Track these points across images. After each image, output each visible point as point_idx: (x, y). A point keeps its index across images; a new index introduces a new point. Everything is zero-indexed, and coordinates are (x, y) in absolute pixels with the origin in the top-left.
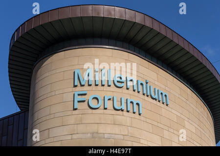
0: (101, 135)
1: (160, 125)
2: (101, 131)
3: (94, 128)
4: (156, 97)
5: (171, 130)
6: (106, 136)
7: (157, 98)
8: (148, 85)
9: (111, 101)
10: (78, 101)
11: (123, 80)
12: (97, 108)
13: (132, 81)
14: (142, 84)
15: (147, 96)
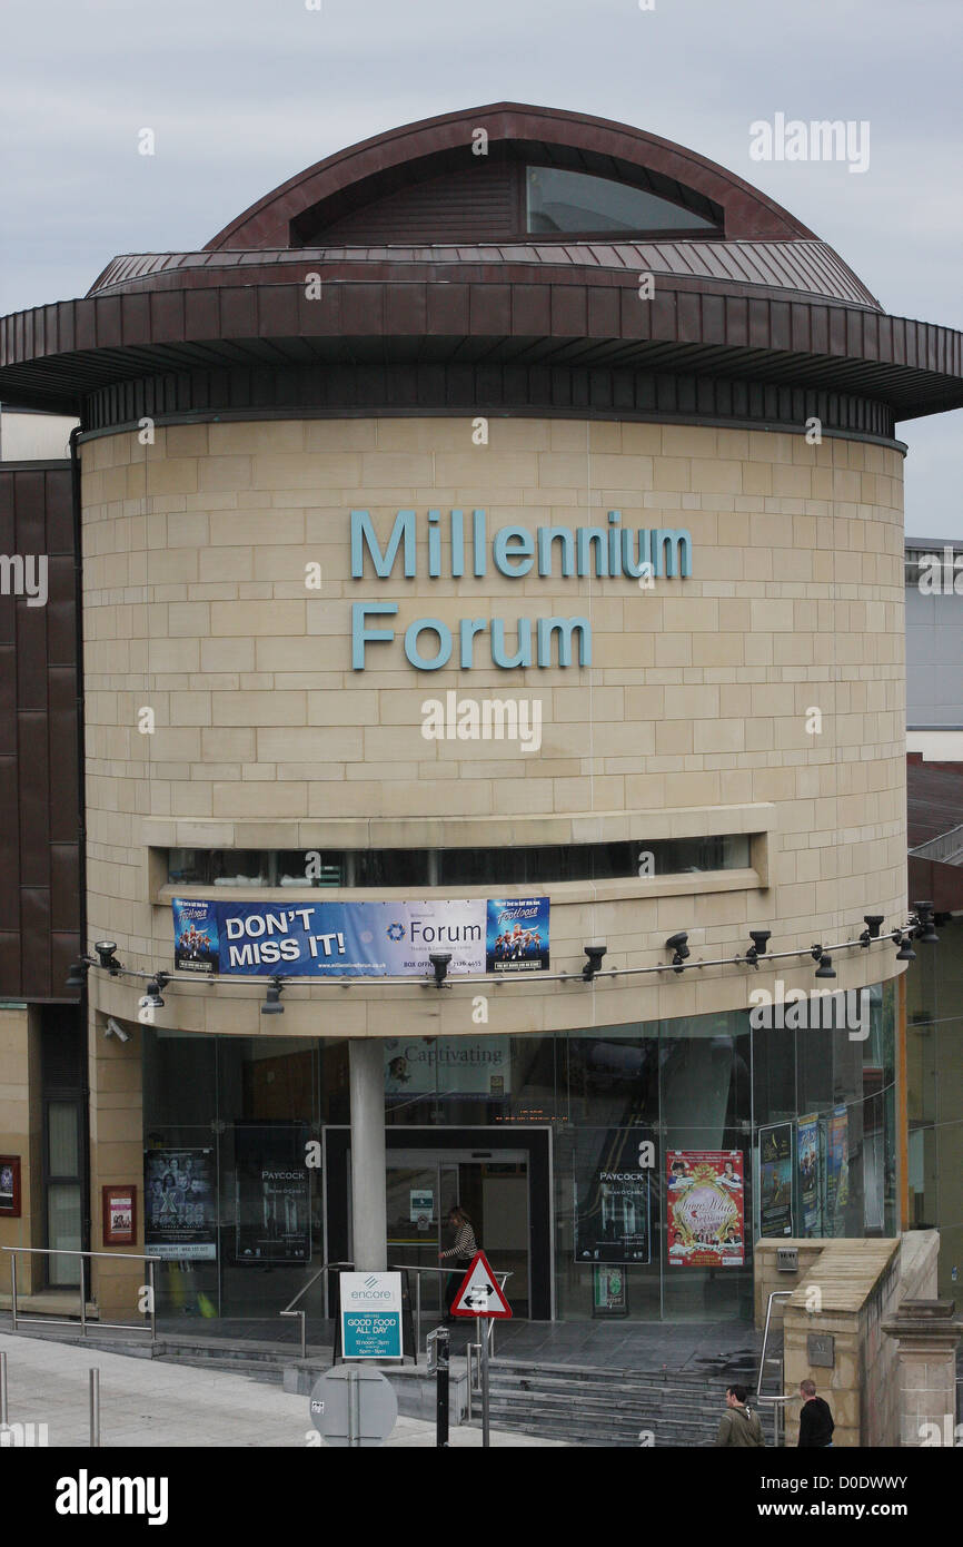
0: (447, 769)
1: (652, 676)
2: (447, 754)
5: (695, 675)
6: (467, 769)
8: (617, 532)
9: (484, 639)
10: (365, 641)
11: (529, 548)
12: (436, 670)
13: (560, 539)
14: (595, 539)
15: (612, 577)
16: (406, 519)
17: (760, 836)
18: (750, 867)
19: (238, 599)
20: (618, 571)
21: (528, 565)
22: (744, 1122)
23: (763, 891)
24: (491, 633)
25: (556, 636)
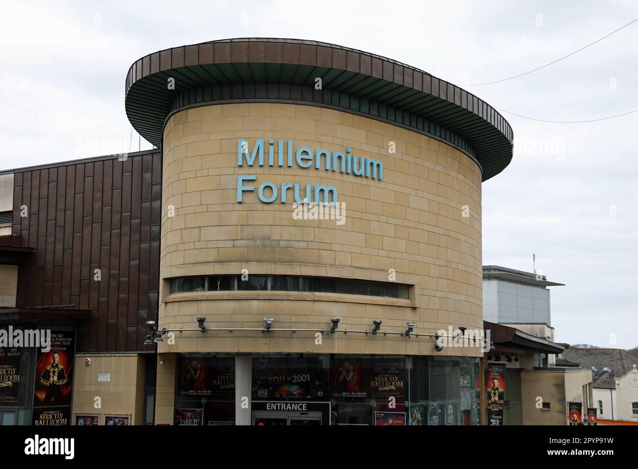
0: (275, 243)
1: (365, 216)
2: (275, 236)
3: (266, 231)
4: (362, 172)
5: (384, 219)
6: (283, 244)
7: (363, 174)
8: (349, 156)
9: (290, 192)
10: (243, 191)
11: (310, 157)
12: (271, 203)
13: (324, 155)
14: (340, 157)
15: (348, 174)
16: (260, 143)
17: (413, 286)
18: (408, 299)
19: (196, 177)
20: (349, 171)
21: (310, 163)
22: (406, 402)
23: (414, 308)
24: (294, 190)
25: (322, 193)
